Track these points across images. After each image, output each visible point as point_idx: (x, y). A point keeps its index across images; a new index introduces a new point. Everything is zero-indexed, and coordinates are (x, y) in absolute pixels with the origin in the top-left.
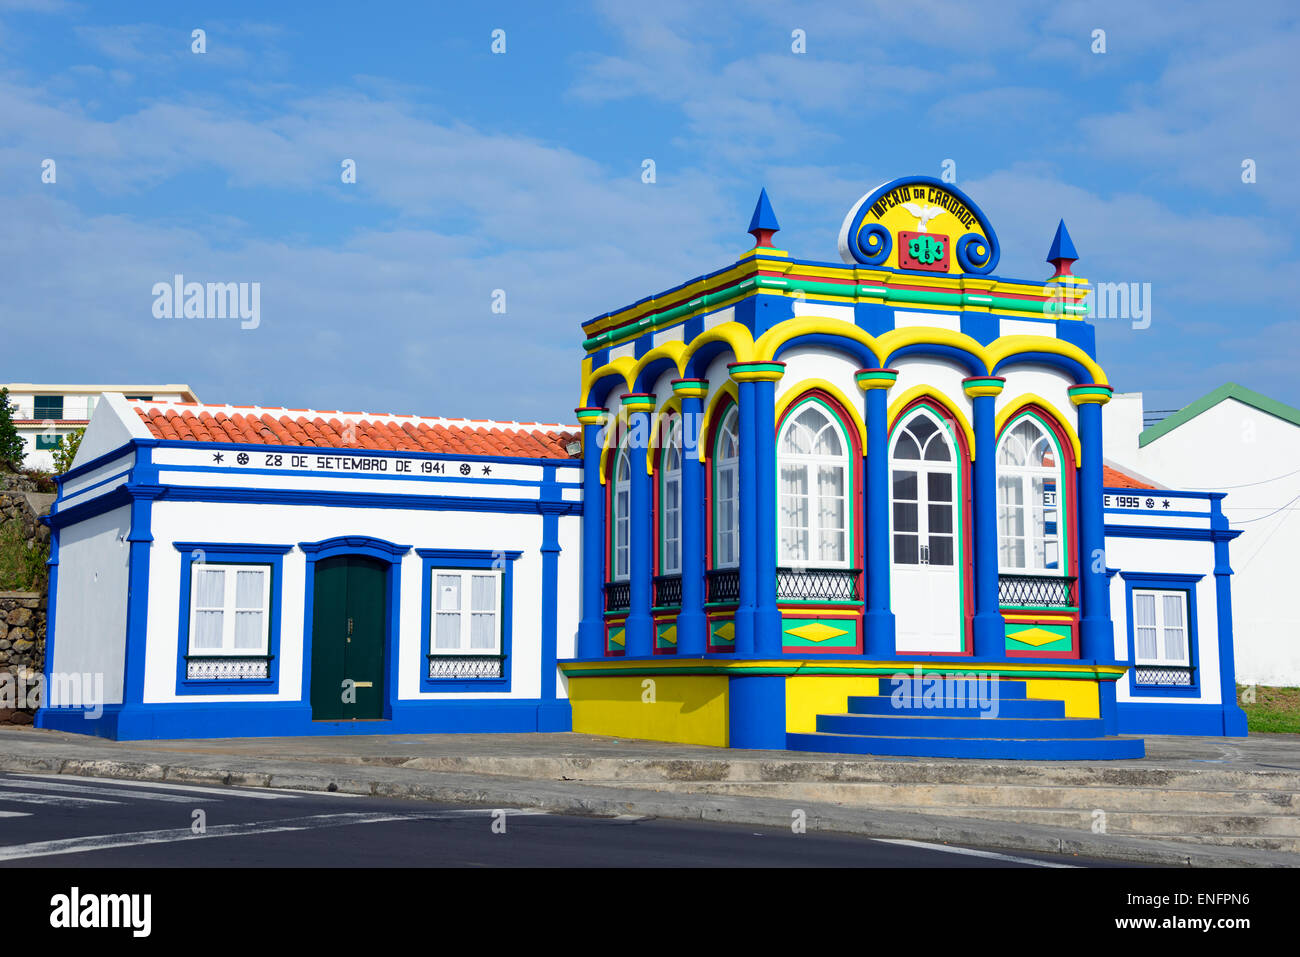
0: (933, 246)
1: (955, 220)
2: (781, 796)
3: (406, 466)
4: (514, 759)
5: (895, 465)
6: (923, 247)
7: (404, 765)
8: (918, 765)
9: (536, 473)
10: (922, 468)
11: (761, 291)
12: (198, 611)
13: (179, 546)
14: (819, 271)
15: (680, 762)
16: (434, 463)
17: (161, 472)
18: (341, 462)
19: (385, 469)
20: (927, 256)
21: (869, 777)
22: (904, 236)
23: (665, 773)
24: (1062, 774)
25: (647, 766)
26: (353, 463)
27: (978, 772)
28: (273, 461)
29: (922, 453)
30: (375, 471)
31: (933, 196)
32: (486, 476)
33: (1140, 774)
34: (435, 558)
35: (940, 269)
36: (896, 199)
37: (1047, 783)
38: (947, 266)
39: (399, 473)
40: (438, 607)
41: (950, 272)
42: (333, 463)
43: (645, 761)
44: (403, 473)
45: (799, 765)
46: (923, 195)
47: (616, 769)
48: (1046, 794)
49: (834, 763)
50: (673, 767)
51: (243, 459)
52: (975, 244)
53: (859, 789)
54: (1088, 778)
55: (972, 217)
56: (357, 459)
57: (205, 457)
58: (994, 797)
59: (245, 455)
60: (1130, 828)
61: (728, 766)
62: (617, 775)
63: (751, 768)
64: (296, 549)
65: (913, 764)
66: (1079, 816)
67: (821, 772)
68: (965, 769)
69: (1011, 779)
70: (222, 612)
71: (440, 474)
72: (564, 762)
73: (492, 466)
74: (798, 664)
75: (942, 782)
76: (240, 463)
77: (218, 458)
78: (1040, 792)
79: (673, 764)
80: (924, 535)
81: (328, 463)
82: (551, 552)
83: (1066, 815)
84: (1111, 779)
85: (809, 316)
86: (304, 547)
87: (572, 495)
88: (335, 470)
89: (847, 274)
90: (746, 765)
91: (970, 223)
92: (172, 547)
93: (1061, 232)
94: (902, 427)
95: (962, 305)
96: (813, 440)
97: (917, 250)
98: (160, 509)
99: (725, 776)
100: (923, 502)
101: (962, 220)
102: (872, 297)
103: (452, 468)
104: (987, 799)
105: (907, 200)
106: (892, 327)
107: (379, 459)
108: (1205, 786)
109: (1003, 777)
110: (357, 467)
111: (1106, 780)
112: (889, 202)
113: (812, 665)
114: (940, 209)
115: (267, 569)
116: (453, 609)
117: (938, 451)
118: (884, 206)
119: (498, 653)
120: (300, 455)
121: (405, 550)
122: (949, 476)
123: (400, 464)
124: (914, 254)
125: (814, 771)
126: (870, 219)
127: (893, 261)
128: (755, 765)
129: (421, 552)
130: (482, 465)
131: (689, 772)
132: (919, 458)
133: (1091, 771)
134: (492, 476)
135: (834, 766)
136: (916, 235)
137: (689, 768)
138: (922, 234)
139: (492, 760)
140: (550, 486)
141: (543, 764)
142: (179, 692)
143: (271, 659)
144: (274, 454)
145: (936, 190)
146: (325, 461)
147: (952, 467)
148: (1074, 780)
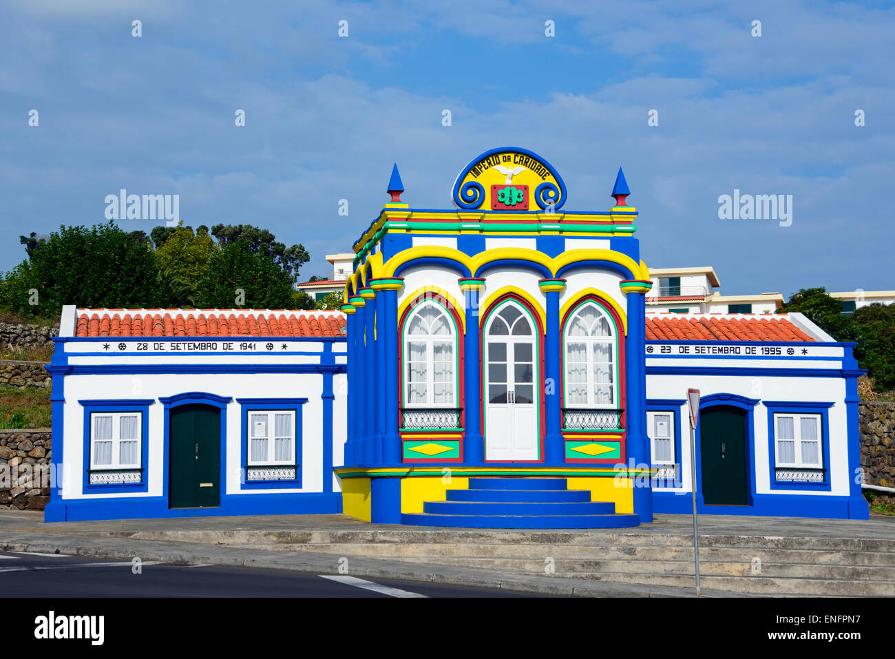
0: (515, 193)
1: (534, 174)
2: (332, 552)
3: (230, 346)
4: (192, 532)
5: (489, 339)
6: (507, 195)
7: (132, 537)
8: (422, 532)
9: (319, 347)
10: (510, 341)
11: (390, 231)
12: (95, 442)
13: (82, 402)
14: (430, 216)
15: (284, 532)
16: (248, 343)
17: (69, 357)
18: (187, 345)
19: (216, 349)
20: (511, 200)
21: (392, 540)
22: (495, 188)
23: (275, 539)
24: (506, 537)
25: (265, 535)
26: (195, 346)
27: (456, 536)
28: (142, 347)
29: (510, 330)
30: (209, 350)
31: (517, 159)
32: (284, 350)
33: (553, 536)
34: (249, 405)
35: (522, 208)
36: (490, 163)
37: (497, 542)
38: (527, 206)
39: (225, 351)
40: (253, 435)
41: (529, 210)
42: (181, 346)
43: (264, 532)
44: (228, 351)
45: (352, 533)
46: (509, 159)
47: (248, 537)
48: (486, 549)
49: (372, 532)
50: (279, 535)
51: (122, 347)
52: (547, 190)
53: (377, 547)
54: (522, 539)
55: (547, 171)
56: (197, 343)
57: (98, 347)
58: (455, 551)
59: (124, 344)
60: (524, 568)
61: (311, 534)
62: (248, 540)
63: (324, 535)
64: (157, 401)
65: (418, 532)
66: (493, 561)
67: (364, 537)
68: (448, 534)
69: (476, 540)
70: (112, 442)
71: (253, 350)
72: (219, 534)
73: (288, 343)
74: (407, 470)
75: (435, 542)
76: (121, 349)
77: (106, 347)
78: (482, 548)
79: (280, 533)
80: (511, 385)
81: (178, 346)
82: (328, 398)
83: (486, 561)
84: (535, 539)
85: (422, 246)
86: (162, 400)
87: (341, 361)
88: (183, 351)
89: (453, 216)
90: (321, 533)
91: (545, 175)
92: (78, 403)
93: (621, 177)
94: (495, 313)
95: (539, 231)
96: (430, 325)
97: (503, 197)
98: (68, 380)
99: (310, 540)
100: (511, 363)
101: (539, 174)
102: (471, 229)
103: (261, 346)
104: (451, 552)
105: (498, 164)
106: (484, 250)
107: (212, 342)
108: (593, 543)
109: (471, 539)
110: (197, 348)
111: (533, 540)
112: (484, 166)
113: (417, 471)
114: (522, 168)
115: (139, 415)
116: (262, 436)
117: (523, 329)
118: (480, 169)
119: (294, 464)
120: (159, 343)
121: (229, 400)
122: (531, 344)
123: (225, 345)
124: (501, 200)
125: (360, 537)
126: (470, 178)
127: (487, 205)
128: (326, 533)
129: (240, 401)
130: (281, 343)
131: (289, 539)
132: (508, 334)
133: (524, 534)
134: (288, 350)
135: (372, 533)
136: (503, 187)
137: (289, 536)
138: (508, 186)
139: (180, 533)
140: (328, 355)
141: (207, 535)
142: (84, 492)
143: (143, 470)
144: (143, 343)
145: (520, 156)
146: (175, 345)
147: (532, 339)
148: (513, 540)
